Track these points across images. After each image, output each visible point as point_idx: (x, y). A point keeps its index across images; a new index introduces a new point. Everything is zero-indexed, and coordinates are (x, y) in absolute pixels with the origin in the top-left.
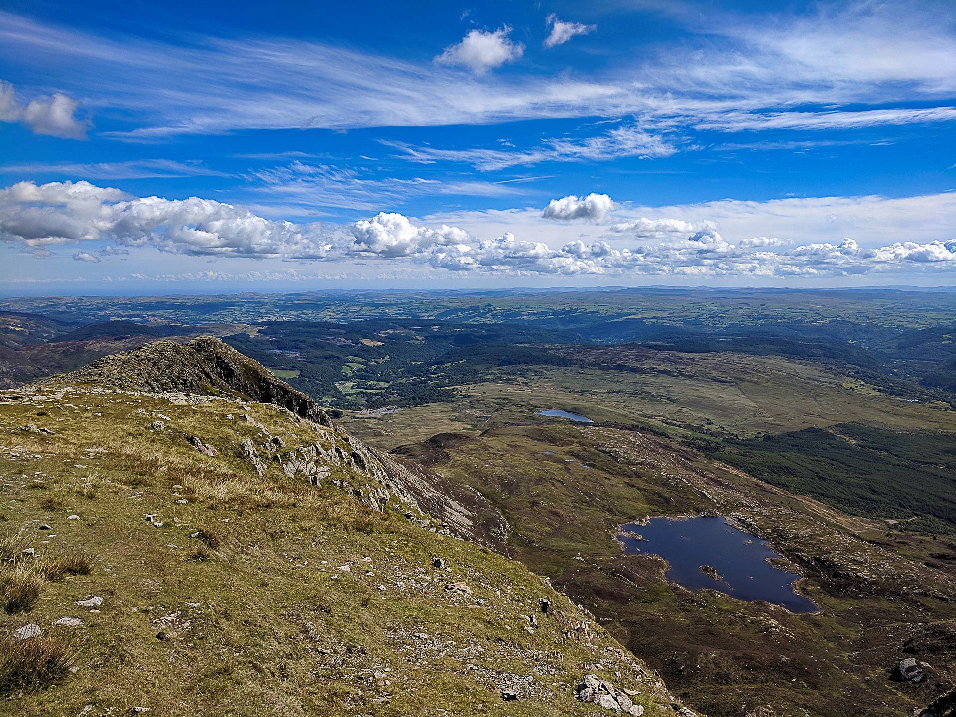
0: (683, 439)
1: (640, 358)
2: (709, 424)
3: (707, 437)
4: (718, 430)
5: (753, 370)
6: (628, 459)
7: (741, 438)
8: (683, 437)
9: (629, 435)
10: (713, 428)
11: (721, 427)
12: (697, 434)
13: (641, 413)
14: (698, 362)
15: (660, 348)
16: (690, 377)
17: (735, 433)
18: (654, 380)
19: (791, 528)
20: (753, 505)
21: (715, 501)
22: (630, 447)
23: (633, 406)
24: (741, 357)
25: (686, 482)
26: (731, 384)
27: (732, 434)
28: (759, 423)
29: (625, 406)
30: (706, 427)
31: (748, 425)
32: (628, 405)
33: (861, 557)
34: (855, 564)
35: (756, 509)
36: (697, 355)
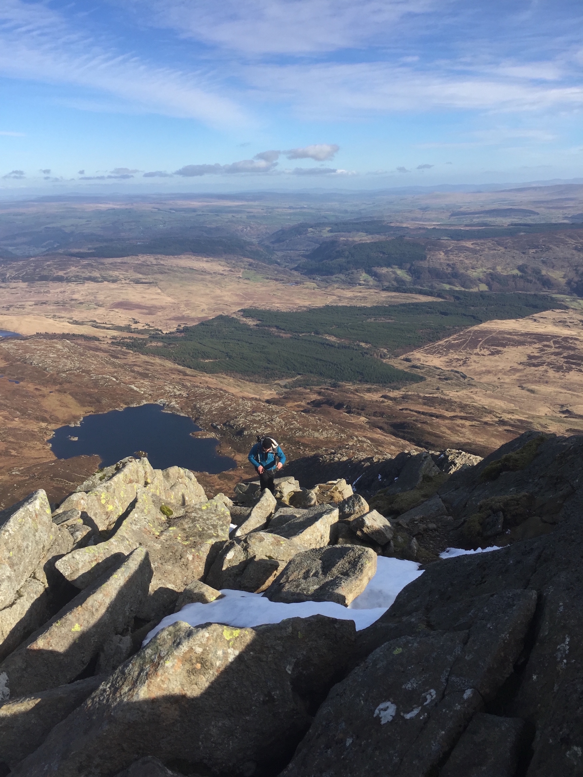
0: (114, 341)
1: (62, 266)
2: (136, 323)
3: (135, 336)
4: (143, 328)
5: (168, 269)
6: (57, 367)
7: (165, 332)
8: (113, 338)
9: (57, 343)
10: (140, 327)
11: (147, 325)
12: (126, 334)
13: (71, 321)
14: (119, 266)
15: (82, 256)
16: (114, 281)
17: (160, 328)
18: (80, 287)
19: (206, 404)
20: (175, 390)
21: (143, 392)
22: (58, 355)
23: (63, 315)
24: (158, 259)
25: (114, 379)
26: (152, 284)
27: (157, 330)
28: (179, 317)
29: (54, 316)
30: (134, 326)
31: (170, 319)
32: (57, 314)
33: (259, 416)
34: (255, 423)
35: (178, 393)
36: (119, 260)
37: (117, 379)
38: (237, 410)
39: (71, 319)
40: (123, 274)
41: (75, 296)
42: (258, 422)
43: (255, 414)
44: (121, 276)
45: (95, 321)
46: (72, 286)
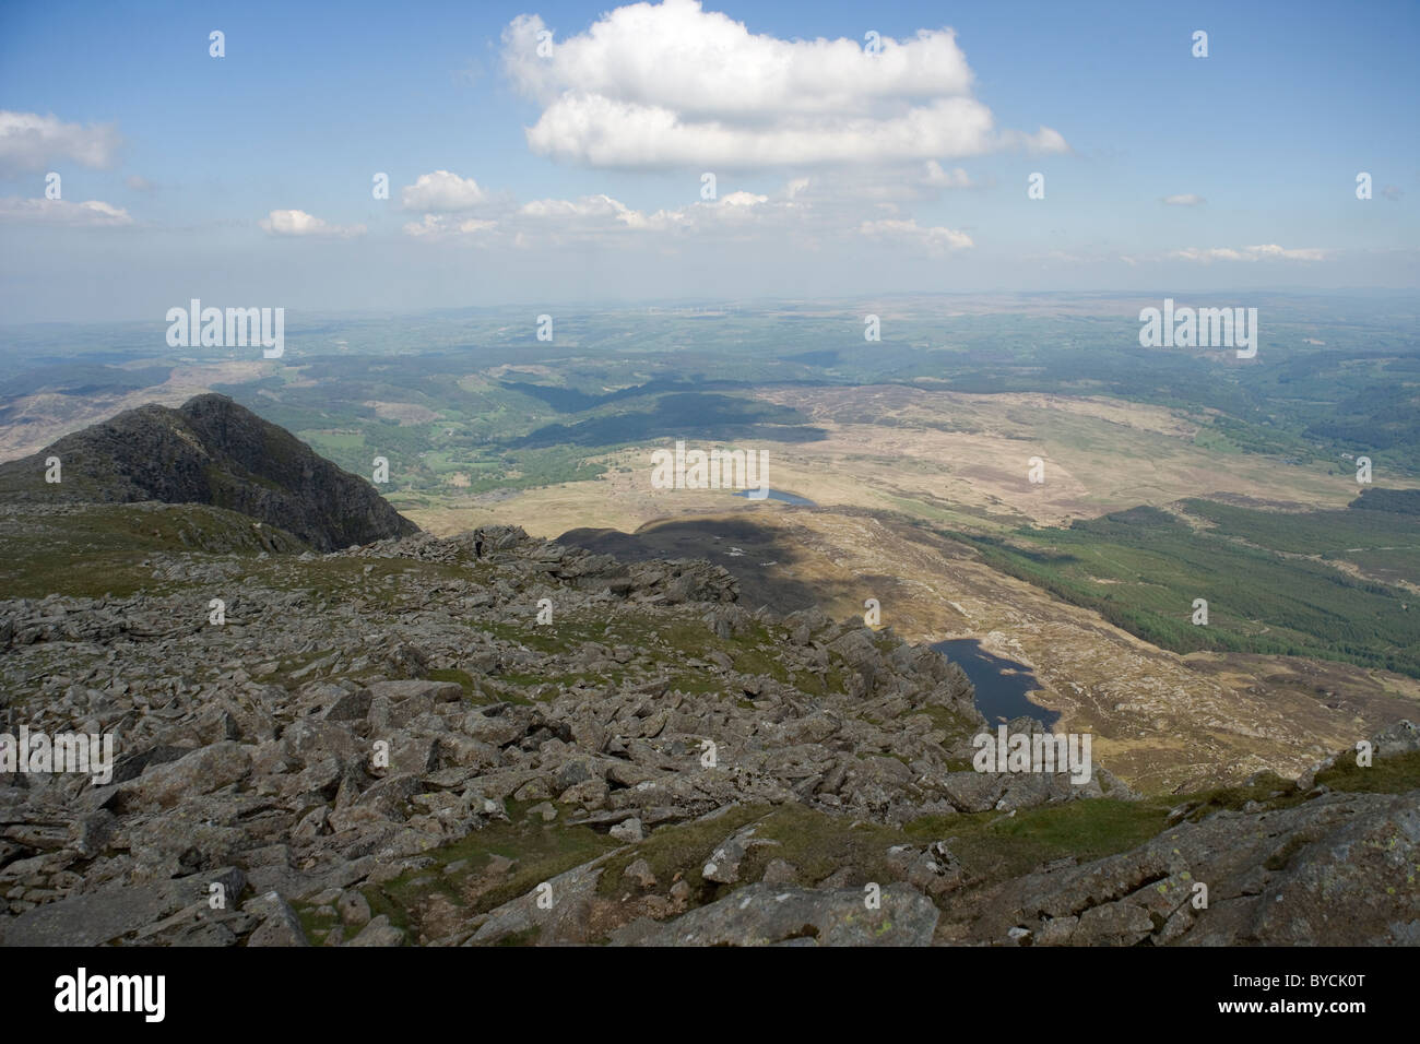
0: (951, 529)
1: (897, 403)
2: (996, 503)
3: (989, 524)
4: (1006, 514)
7: (1040, 524)
9: (859, 523)
10: (1001, 510)
12: (974, 521)
13: (894, 490)
14: (984, 407)
15: (929, 388)
16: (972, 432)
17: (1032, 516)
18: (918, 438)
19: (1068, 650)
20: (1024, 621)
21: (970, 616)
22: (857, 541)
23: (884, 480)
24: (1051, 400)
25: (931, 590)
26: (1033, 442)
27: (1028, 519)
28: (1068, 501)
29: (871, 480)
30: (991, 509)
31: (1053, 503)
32: (876, 477)
33: (1152, 682)
34: (1143, 693)
35: (1027, 626)
36: (984, 398)
37: (935, 589)
38: (1118, 668)
39: (894, 487)
40: (989, 422)
41: (907, 452)
42: (1149, 693)
43: (1145, 679)
44: (986, 425)
45: (930, 495)
46: (907, 435)
